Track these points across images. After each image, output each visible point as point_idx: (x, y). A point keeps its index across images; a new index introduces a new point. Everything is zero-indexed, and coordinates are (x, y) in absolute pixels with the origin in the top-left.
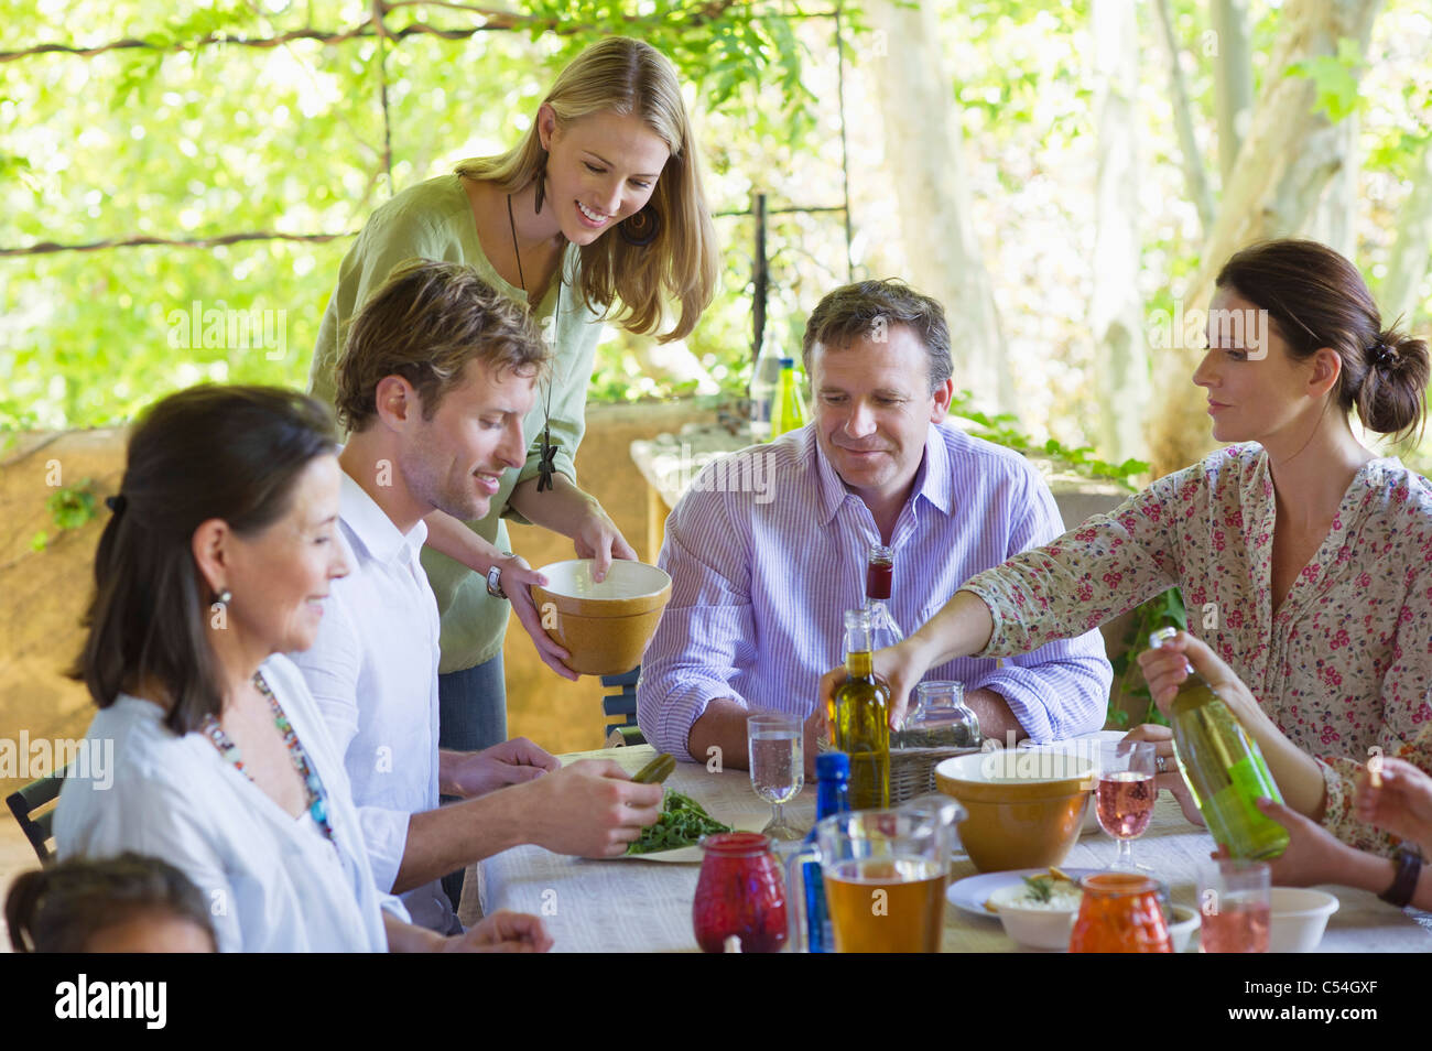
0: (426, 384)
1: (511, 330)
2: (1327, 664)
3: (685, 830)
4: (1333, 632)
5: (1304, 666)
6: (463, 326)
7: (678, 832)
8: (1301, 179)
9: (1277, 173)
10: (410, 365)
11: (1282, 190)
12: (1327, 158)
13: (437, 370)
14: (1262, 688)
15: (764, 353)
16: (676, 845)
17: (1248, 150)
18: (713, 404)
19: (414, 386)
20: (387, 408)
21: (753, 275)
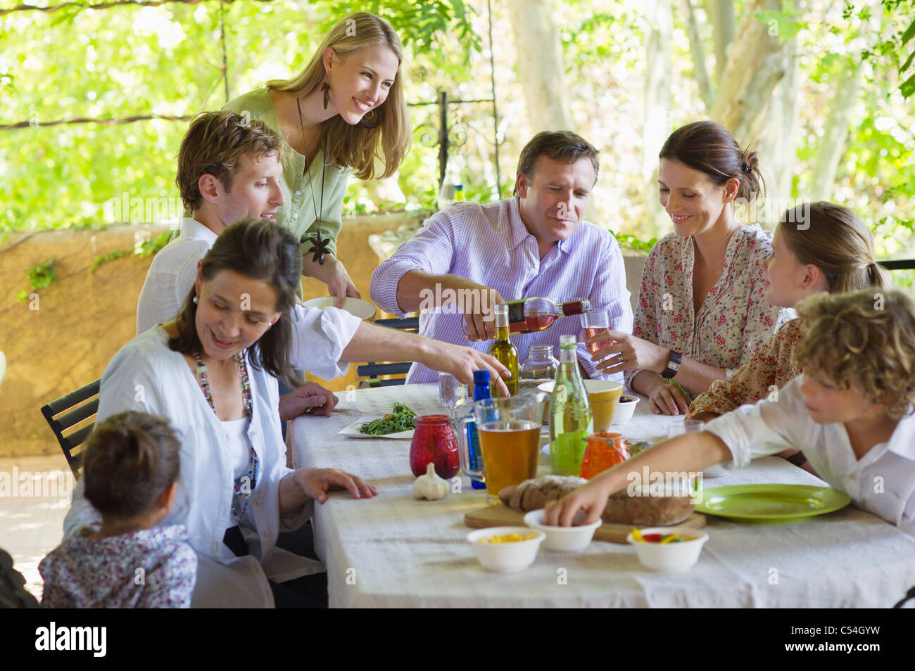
0: (222, 174)
1: (259, 135)
2: (717, 334)
3: (404, 423)
4: (718, 317)
5: (708, 337)
6: (233, 138)
7: (401, 424)
8: (760, 83)
9: (746, 80)
10: (211, 166)
11: (750, 89)
12: (776, 70)
13: (225, 164)
14: (691, 352)
15: (446, 182)
16: (399, 430)
17: (730, 65)
18: (416, 215)
19: (217, 178)
20: (207, 193)
21: (439, 139)
